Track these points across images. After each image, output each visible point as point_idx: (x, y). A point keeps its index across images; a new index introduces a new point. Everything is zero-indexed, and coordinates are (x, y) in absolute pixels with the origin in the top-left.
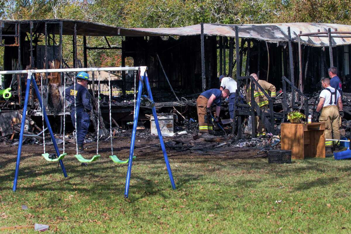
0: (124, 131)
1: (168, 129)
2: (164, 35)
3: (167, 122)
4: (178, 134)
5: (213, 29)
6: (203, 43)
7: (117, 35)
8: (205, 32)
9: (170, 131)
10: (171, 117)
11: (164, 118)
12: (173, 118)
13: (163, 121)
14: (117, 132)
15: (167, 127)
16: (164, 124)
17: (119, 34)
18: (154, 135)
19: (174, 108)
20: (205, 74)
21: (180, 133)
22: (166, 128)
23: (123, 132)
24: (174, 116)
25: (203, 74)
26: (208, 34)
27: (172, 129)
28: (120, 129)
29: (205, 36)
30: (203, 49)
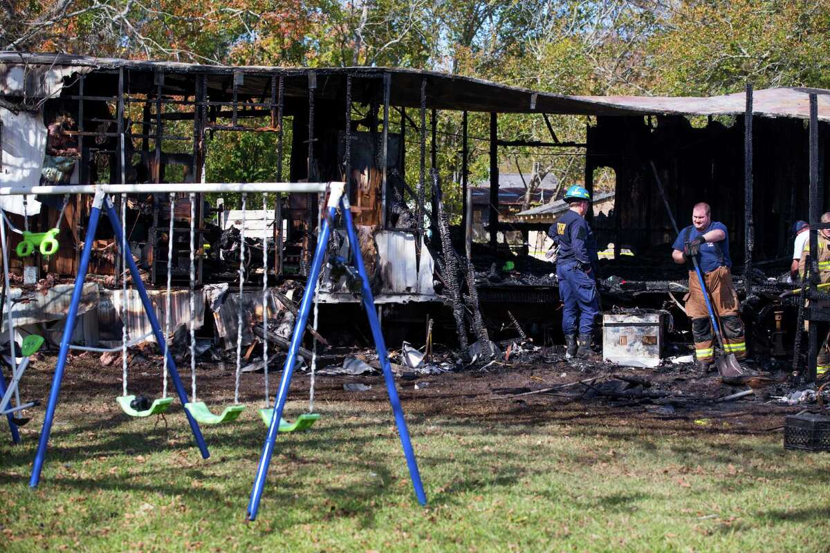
0: (536, 348)
1: (647, 350)
2: (650, 114)
3: (643, 331)
4: (670, 362)
5: (788, 103)
6: (750, 135)
7: (529, 111)
8: (756, 108)
9: (651, 353)
10: (654, 318)
11: (635, 319)
12: (658, 321)
13: (634, 328)
14: (521, 350)
15: (644, 344)
16: (636, 336)
17: (533, 107)
18: (609, 361)
19: (672, 297)
20: (753, 213)
21: (676, 360)
22: (641, 346)
23: (536, 352)
24: (664, 318)
25: (747, 214)
26: (765, 112)
27: (657, 348)
28: (529, 342)
29: (760, 119)
30: (749, 151)
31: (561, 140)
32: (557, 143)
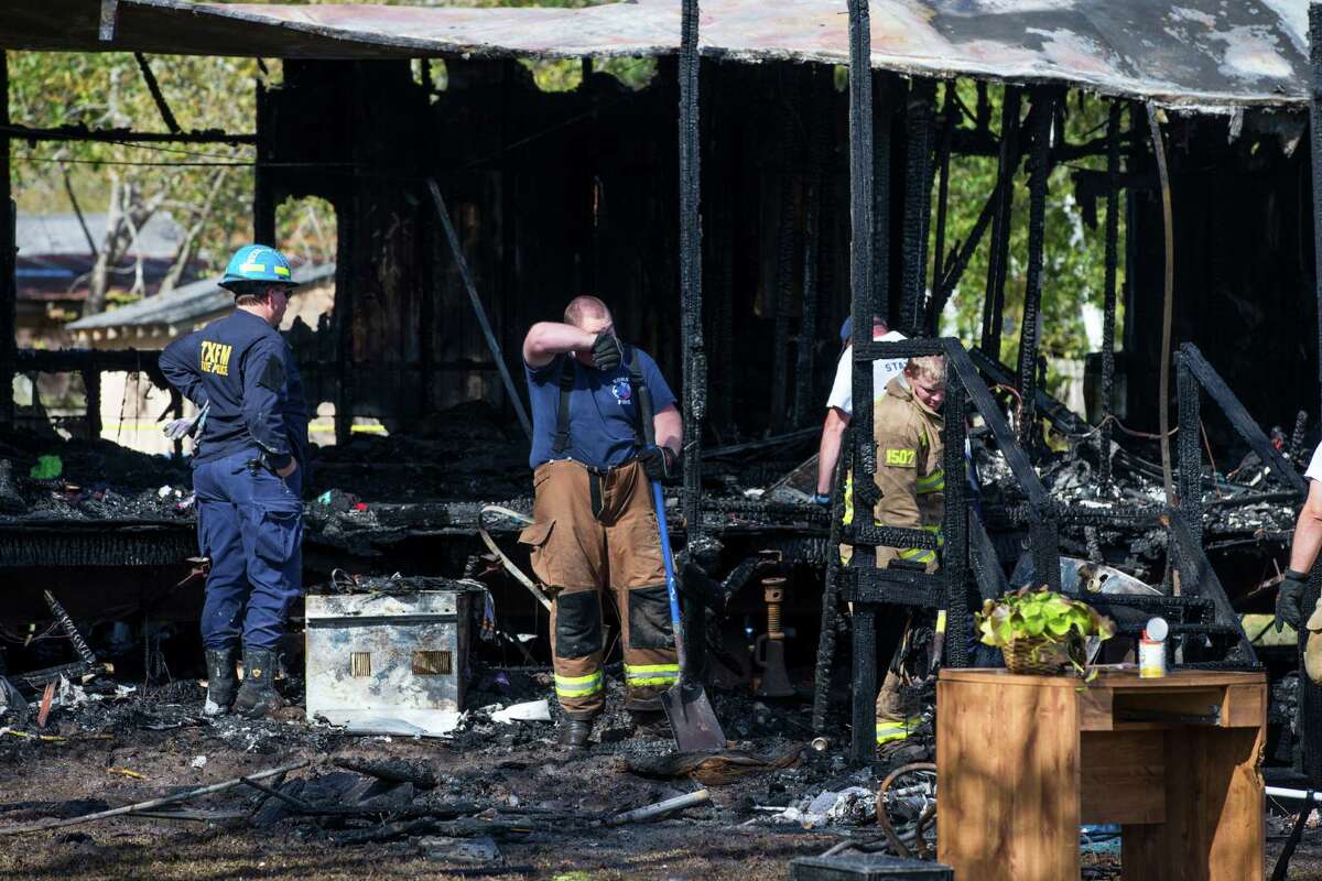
0: (124, 691)
1: (425, 688)
2: (427, 53)
3: (413, 637)
4: (486, 721)
5: (793, 21)
6: (695, 108)
7: (96, 46)
8: (708, 38)
9: (436, 696)
10: (443, 602)
11: (393, 606)
12: (453, 611)
13: (389, 629)
14: (80, 695)
15: (418, 671)
16: (396, 652)
17: (106, 34)
18: (322, 720)
19: (491, 544)
20: (704, 319)
21: (503, 715)
22: (410, 678)
23: (122, 701)
24: (469, 600)
25: (687, 320)
26: (731, 47)
27: (451, 684)
28: (104, 675)
29: (718, 67)
30: (690, 151)
31: (186, 123)
32: (175, 134)
